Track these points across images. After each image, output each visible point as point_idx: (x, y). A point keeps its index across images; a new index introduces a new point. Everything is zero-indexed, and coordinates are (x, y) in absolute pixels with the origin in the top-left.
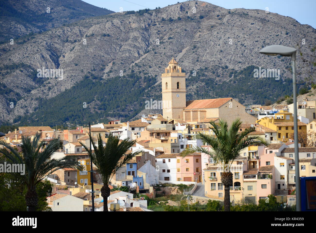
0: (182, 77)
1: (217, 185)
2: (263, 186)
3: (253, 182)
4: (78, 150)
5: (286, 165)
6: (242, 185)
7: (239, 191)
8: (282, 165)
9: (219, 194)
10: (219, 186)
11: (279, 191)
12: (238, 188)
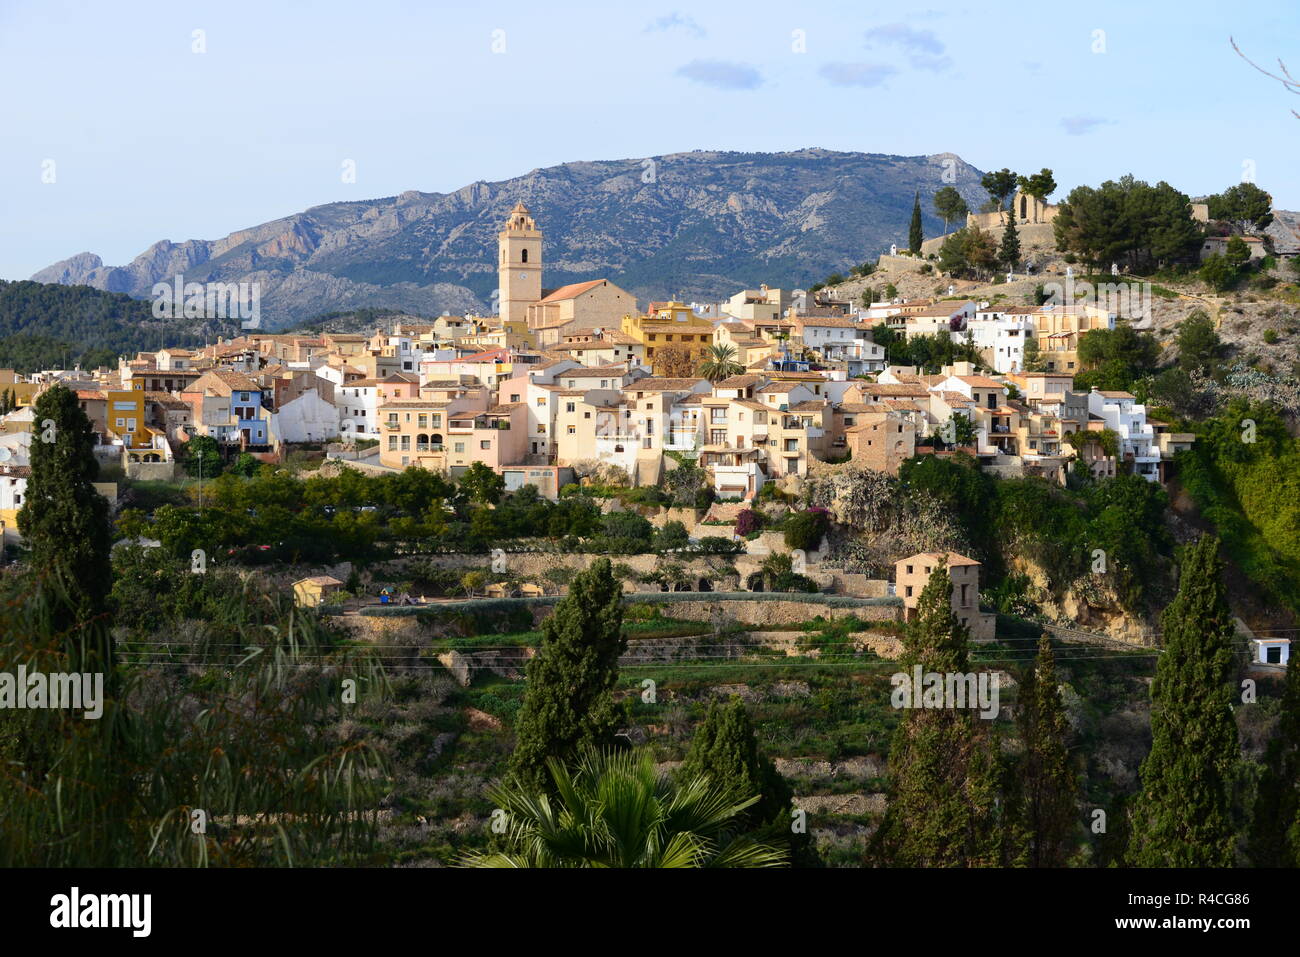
0: (534, 239)
1: (399, 440)
2: (484, 444)
3: (466, 434)
4: (179, 365)
5: (548, 402)
6: (447, 442)
7: (439, 454)
8: (541, 402)
9: (404, 458)
10: (404, 441)
11: (531, 457)
12: (437, 446)
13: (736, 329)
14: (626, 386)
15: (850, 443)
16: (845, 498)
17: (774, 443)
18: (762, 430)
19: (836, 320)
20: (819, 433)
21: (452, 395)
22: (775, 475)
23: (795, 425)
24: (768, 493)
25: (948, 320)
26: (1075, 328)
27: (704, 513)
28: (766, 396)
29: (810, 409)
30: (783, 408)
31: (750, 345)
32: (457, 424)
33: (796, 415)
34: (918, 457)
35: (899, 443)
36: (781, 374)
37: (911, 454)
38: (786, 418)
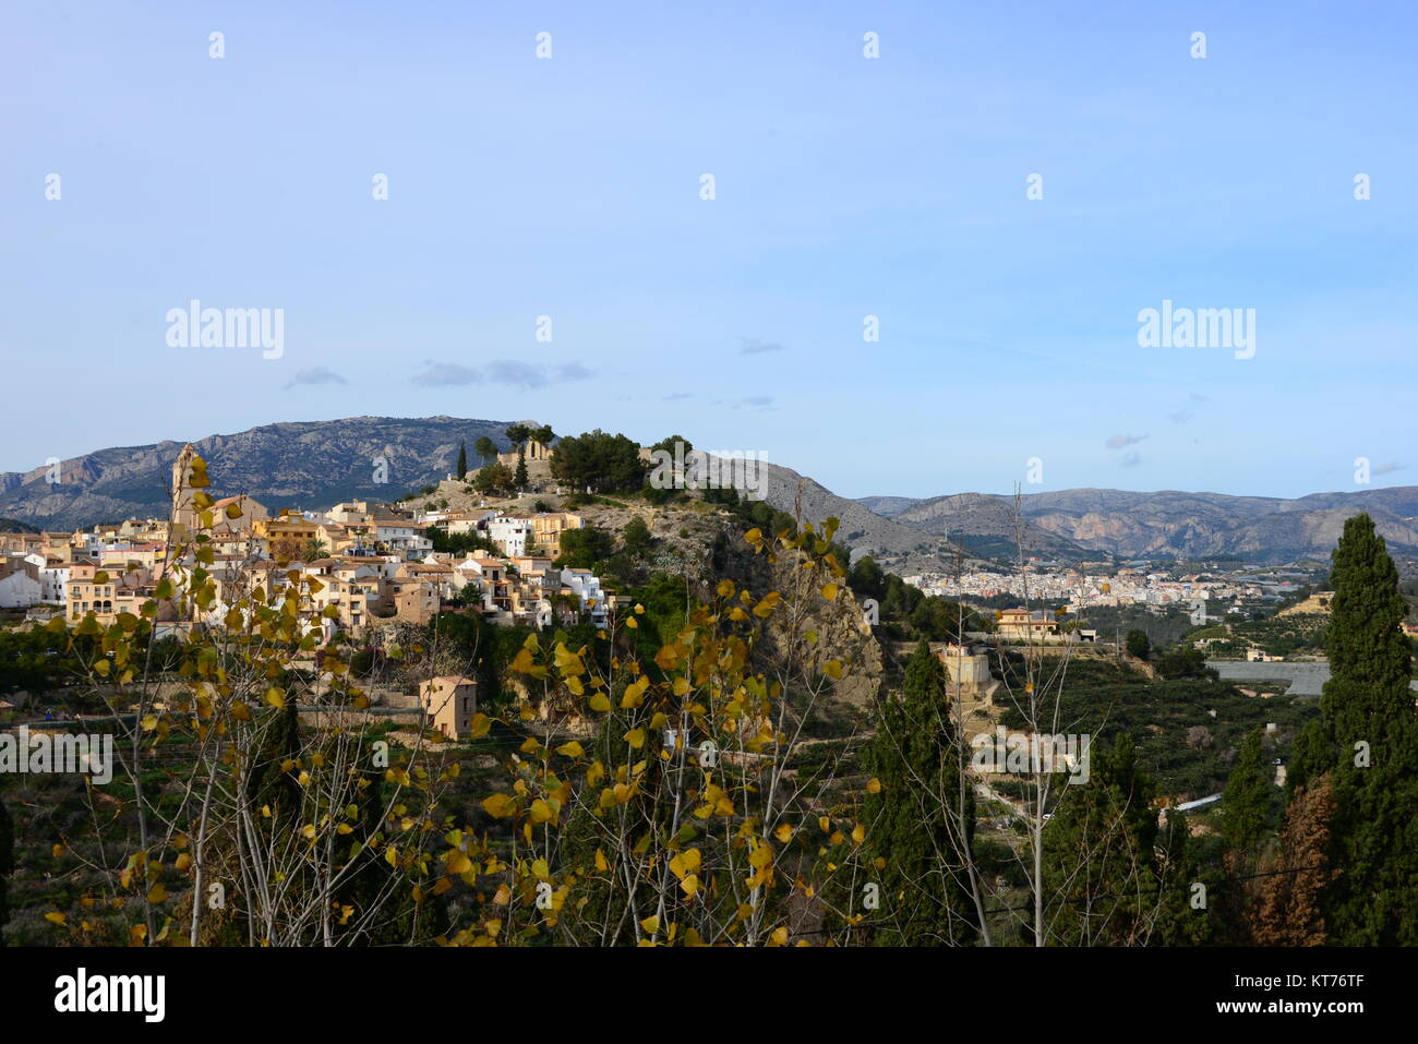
1: (80, 605)
3: (129, 600)
7: (109, 614)
10: (84, 606)
12: (107, 609)
13: (331, 529)
14: (245, 566)
15: (397, 603)
16: (391, 641)
17: (343, 604)
18: (335, 596)
19: (401, 523)
20: (375, 598)
21: (120, 574)
22: (345, 626)
23: (359, 592)
24: (338, 639)
25: (476, 523)
26: (558, 528)
27: (294, 653)
28: (341, 572)
29: (370, 581)
30: (352, 581)
31: (339, 539)
32: (123, 594)
33: (360, 585)
34: (441, 613)
35: (429, 603)
36: (353, 558)
37: (437, 611)
38: (352, 588)
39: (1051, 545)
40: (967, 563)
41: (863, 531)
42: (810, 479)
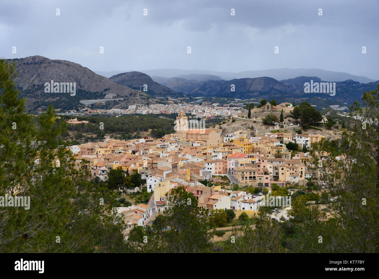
2: (266, 178)
3: (262, 176)
6: (257, 178)
8: (271, 167)
9: (246, 182)
10: (246, 178)
12: (254, 179)
26: (319, 140)
39: (165, 91)
40: (150, 100)
41: (110, 88)
42: (87, 68)
